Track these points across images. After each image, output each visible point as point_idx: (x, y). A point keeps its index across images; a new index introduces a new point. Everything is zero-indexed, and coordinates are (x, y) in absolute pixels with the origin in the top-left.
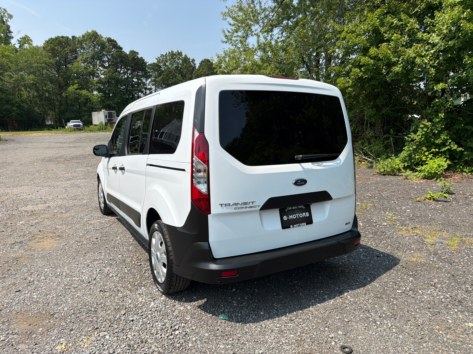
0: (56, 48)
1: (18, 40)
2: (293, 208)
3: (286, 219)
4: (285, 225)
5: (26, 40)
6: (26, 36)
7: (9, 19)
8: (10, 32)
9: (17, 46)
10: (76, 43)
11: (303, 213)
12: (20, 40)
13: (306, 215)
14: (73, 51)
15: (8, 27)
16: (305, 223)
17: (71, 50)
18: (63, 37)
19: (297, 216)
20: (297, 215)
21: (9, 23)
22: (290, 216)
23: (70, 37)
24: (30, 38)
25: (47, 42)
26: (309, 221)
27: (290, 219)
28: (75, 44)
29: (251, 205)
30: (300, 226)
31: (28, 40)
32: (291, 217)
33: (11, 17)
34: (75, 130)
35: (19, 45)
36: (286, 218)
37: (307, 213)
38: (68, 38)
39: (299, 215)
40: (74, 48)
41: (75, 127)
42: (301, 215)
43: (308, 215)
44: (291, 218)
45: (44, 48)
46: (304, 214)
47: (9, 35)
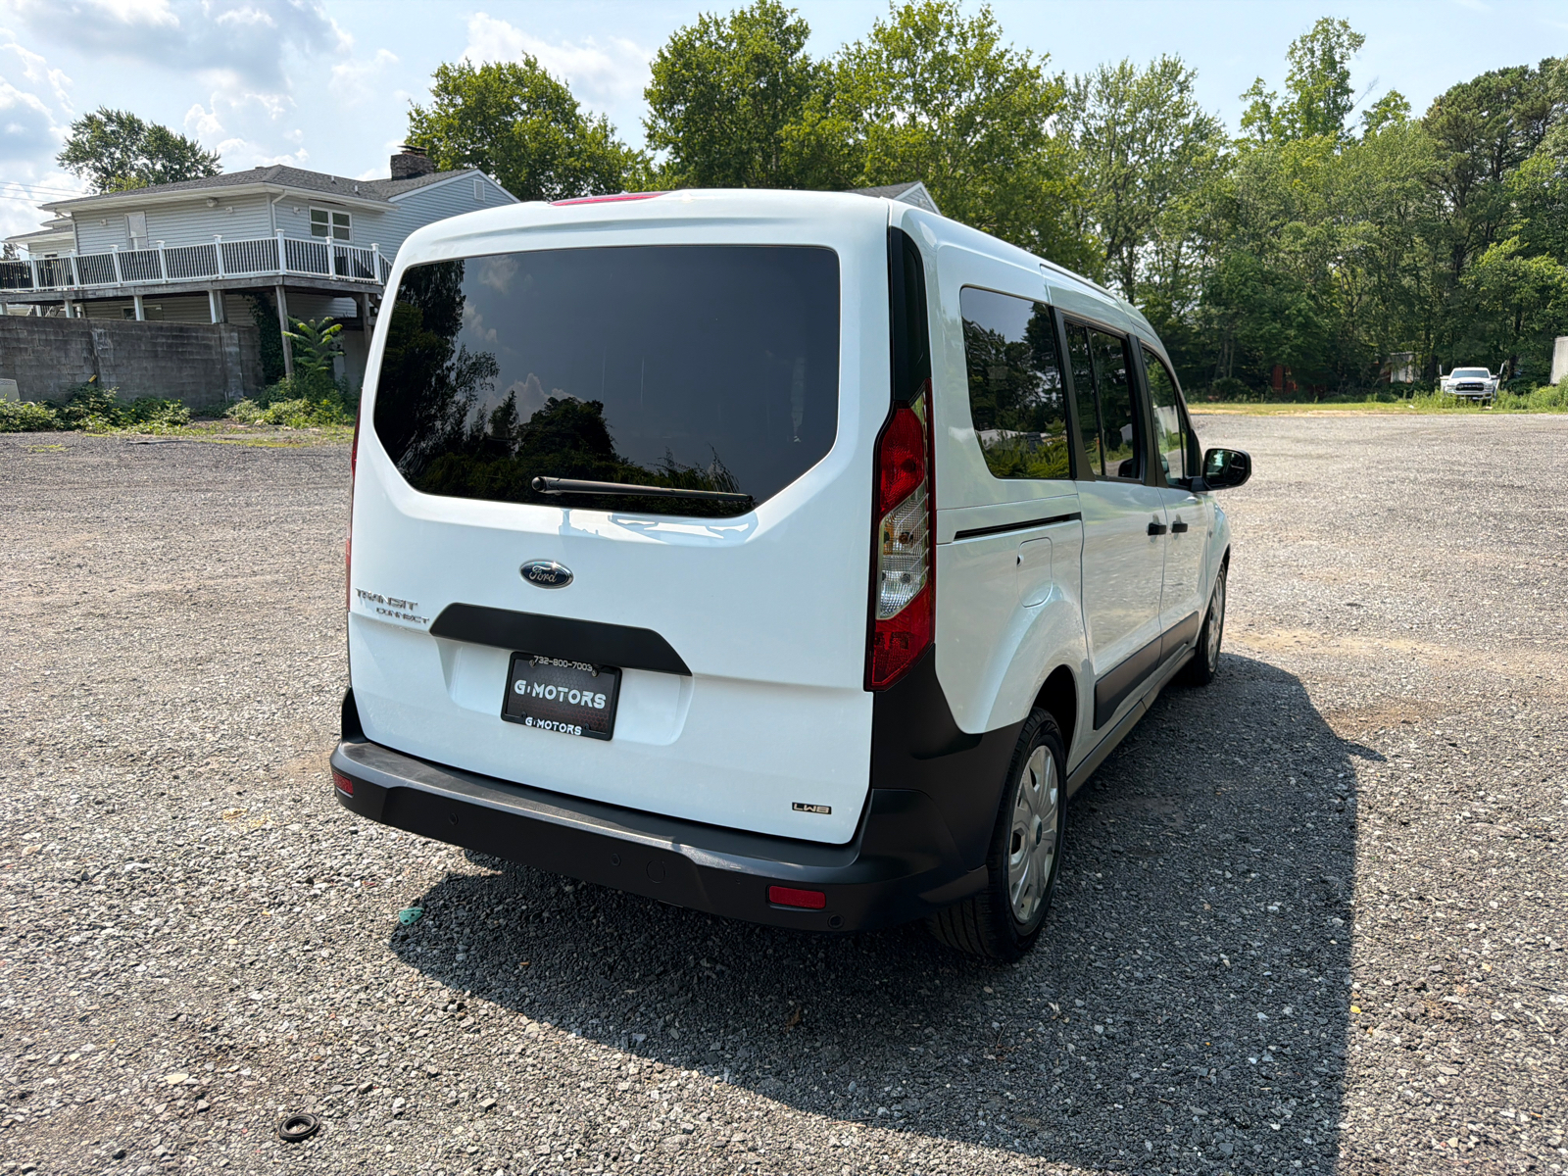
0: (1467, 116)
1: (1365, 113)
2: (556, 662)
3: (522, 692)
4: (515, 710)
5: (1392, 105)
6: (1394, 94)
7: (1351, 51)
8: (1348, 91)
9: (1358, 134)
10: (1550, 84)
11: (585, 693)
12: (1372, 111)
13: (593, 700)
14: (1531, 118)
15: (1345, 75)
16: (578, 729)
17: (1523, 114)
18: (1504, 73)
19: (559, 693)
20: (560, 689)
21: (1347, 65)
22: (536, 685)
23: (1535, 67)
24: (1402, 99)
25: (1441, 102)
26: (600, 726)
27: (534, 695)
28: (1547, 89)
29: (407, 611)
30: (558, 730)
31: (1396, 106)
32: (538, 690)
33: (1357, 41)
34: (1458, 401)
35: (1366, 127)
36: (523, 688)
37: (599, 696)
38: (1526, 72)
39: (566, 695)
40: (1538, 104)
41: (1461, 393)
42: (574, 697)
43: (602, 706)
44: (538, 694)
45: (1426, 124)
46: (588, 696)
47: (1342, 101)
